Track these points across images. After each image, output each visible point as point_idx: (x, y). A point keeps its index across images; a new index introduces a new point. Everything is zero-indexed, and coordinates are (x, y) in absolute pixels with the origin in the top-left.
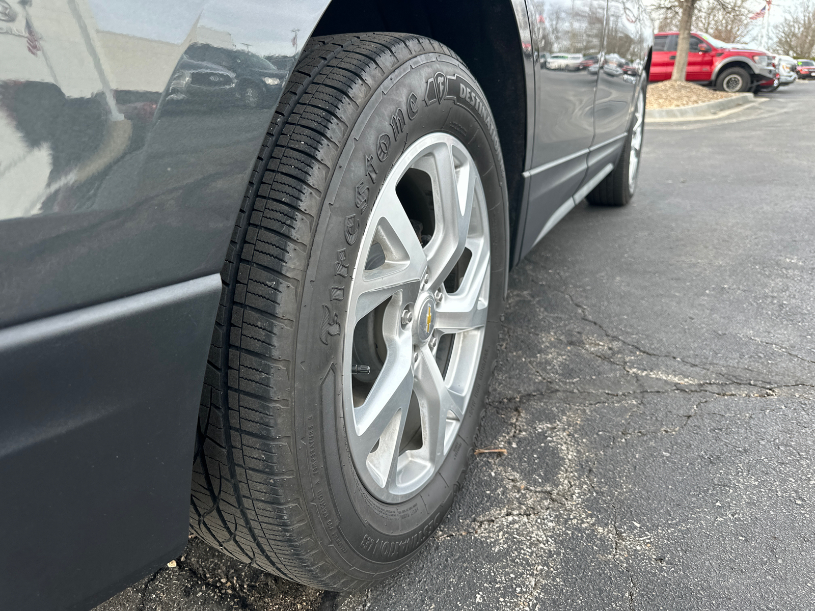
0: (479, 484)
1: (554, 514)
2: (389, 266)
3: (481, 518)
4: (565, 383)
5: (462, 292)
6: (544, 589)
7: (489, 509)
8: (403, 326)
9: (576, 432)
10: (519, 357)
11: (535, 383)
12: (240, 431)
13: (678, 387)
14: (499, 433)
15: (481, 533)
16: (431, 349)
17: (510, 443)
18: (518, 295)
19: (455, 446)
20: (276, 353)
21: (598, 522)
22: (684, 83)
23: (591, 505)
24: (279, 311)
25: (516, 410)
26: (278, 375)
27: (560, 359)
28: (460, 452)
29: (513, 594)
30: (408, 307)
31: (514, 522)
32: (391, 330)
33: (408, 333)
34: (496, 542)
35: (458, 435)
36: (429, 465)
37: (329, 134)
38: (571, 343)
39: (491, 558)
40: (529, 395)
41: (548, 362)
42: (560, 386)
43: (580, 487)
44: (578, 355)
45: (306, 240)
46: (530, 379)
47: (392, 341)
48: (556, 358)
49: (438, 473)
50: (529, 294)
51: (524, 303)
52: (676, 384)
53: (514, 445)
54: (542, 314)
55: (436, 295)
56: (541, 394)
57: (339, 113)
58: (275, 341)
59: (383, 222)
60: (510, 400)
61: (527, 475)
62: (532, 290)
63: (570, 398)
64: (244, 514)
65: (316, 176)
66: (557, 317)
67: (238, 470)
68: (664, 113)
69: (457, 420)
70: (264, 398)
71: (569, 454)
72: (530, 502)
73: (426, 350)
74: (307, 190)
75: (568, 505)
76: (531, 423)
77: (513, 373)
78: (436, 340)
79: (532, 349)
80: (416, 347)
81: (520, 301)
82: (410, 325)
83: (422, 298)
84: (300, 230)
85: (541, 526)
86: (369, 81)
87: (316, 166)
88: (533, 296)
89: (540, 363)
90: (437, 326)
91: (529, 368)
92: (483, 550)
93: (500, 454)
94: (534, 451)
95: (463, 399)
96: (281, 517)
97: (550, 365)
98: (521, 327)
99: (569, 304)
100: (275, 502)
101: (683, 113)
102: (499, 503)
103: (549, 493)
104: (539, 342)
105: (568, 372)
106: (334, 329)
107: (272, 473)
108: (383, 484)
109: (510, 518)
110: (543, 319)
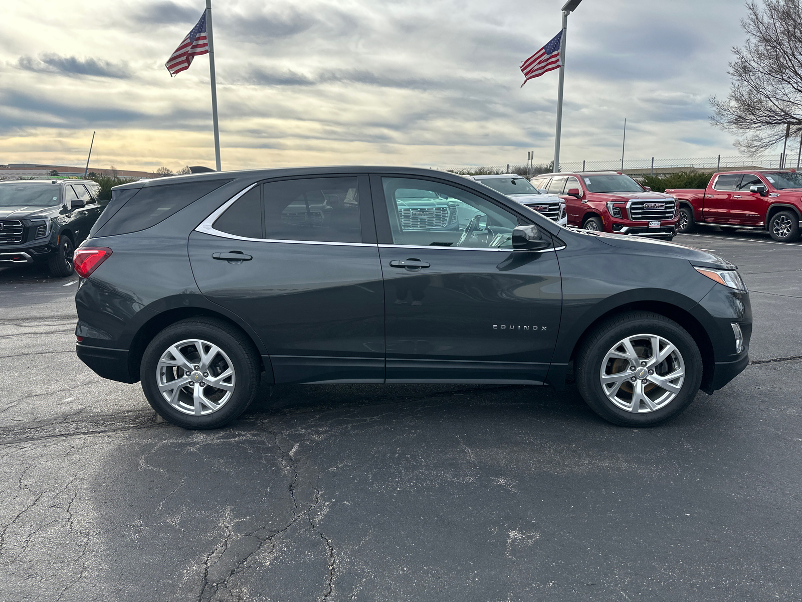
82: (190, 376)
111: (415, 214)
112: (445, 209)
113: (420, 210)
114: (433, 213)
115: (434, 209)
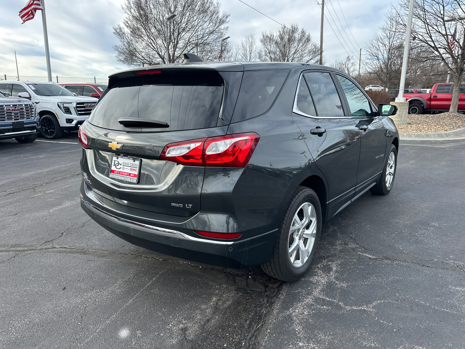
0: (312, 272)
1: (327, 278)
2: (295, 226)
3: (312, 277)
4: (339, 254)
5: (309, 229)
6: (322, 288)
7: (313, 276)
8: (297, 235)
9: (338, 265)
10: (329, 247)
11: (331, 253)
12: (275, 247)
13: (370, 258)
14: (319, 263)
15: (311, 280)
16: (302, 240)
17: (321, 265)
18: (333, 228)
19: (307, 262)
20: (281, 238)
21: (336, 281)
22: (457, 114)
23: (336, 278)
24: (282, 232)
25: (325, 259)
26: (281, 241)
27: (340, 248)
28: (308, 264)
29: (316, 289)
30: (298, 232)
31: (318, 279)
32: (295, 236)
33: (298, 237)
34: (314, 281)
35: (308, 260)
36: (301, 263)
37: (289, 209)
38: (345, 244)
39: (313, 283)
40: (329, 256)
41: (336, 249)
42: (338, 255)
43: (335, 275)
44: (345, 248)
45: (285, 223)
46: (330, 252)
47: (295, 238)
48: (339, 248)
49: (303, 266)
50: (337, 228)
51: (335, 231)
52: (369, 257)
53: (322, 266)
54: (339, 234)
55: (304, 230)
56: (332, 256)
57: (290, 206)
58: (281, 236)
59: (295, 219)
60: (323, 257)
61: (323, 272)
62: (338, 227)
63: (340, 257)
64: (274, 260)
65: (287, 215)
66: (343, 236)
67: (274, 253)
68: (436, 135)
69: (308, 256)
70: (279, 243)
71: (334, 269)
72: (323, 276)
73: (301, 240)
74: (286, 217)
75: (331, 277)
76: (327, 262)
77: (326, 250)
78: (303, 239)
79: (333, 244)
80: (299, 240)
81: (334, 230)
82: (298, 235)
83: (301, 230)
84: (285, 222)
85: (324, 280)
86: (294, 201)
87: (287, 214)
88: (338, 229)
89: (334, 249)
90: (304, 236)
91: (331, 250)
92: (311, 282)
93: (318, 267)
94: (326, 268)
95: (309, 252)
96: (279, 261)
97: (337, 249)
98: (332, 238)
99: (349, 233)
100: (279, 258)
101: (447, 135)
102: (316, 276)
103: (328, 275)
104: (335, 243)
105: (341, 251)
106: (288, 235)
107: (279, 254)
108: (293, 263)
109: (318, 278)
110: (339, 237)
111: (9, 109)
112: (31, 105)
113: (13, 106)
114: (23, 109)
115: (24, 105)
